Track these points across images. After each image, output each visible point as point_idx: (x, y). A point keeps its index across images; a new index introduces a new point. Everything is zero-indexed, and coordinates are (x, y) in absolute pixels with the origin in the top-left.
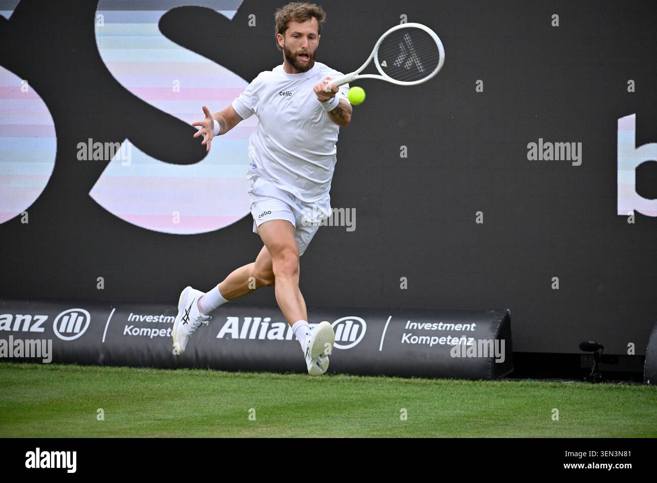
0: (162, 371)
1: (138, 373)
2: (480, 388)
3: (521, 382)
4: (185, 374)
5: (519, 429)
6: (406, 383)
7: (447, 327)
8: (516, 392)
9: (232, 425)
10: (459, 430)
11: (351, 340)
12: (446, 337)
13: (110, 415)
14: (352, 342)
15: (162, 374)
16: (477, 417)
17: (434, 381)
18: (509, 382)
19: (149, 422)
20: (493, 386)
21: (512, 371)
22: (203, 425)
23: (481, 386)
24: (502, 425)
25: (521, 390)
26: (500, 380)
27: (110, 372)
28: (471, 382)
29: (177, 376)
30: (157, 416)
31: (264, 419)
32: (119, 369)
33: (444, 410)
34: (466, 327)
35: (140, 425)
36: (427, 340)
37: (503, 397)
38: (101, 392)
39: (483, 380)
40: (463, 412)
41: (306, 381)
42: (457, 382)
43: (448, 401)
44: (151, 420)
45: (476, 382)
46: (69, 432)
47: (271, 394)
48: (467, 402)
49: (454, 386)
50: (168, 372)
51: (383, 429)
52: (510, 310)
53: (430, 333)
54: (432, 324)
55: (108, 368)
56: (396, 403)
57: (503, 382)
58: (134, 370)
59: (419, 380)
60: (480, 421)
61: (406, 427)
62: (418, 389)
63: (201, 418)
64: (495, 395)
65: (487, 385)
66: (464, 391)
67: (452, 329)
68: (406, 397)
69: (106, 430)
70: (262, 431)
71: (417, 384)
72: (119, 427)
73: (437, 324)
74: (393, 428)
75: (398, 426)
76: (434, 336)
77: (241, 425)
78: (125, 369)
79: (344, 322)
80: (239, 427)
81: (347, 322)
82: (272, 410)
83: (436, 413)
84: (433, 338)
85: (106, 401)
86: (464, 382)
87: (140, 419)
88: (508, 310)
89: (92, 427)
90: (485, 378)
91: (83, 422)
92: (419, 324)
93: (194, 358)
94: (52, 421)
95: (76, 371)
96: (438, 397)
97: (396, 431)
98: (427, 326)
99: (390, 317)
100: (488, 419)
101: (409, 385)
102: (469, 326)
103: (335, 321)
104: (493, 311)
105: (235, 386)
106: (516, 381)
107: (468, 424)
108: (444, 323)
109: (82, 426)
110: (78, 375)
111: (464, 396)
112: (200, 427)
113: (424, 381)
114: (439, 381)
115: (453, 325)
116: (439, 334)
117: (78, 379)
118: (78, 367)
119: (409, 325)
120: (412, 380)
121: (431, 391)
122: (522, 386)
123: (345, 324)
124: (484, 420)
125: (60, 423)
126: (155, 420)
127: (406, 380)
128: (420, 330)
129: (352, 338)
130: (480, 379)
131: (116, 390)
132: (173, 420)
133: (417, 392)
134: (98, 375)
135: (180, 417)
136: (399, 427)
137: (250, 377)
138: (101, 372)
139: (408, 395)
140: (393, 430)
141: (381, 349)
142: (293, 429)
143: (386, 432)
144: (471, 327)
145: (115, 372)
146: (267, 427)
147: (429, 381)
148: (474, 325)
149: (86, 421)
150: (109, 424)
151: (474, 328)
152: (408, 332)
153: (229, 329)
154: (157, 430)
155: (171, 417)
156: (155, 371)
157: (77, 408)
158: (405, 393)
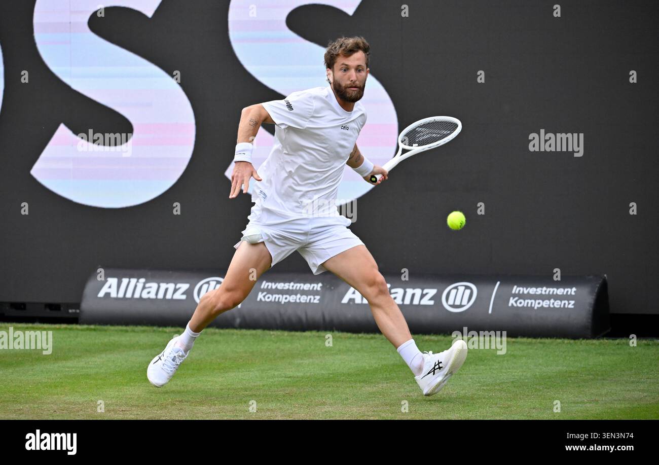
0: (293, 333)
1: (271, 335)
2: (580, 346)
3: (618, 341)
4: (314, 335)
5: (615, 383)
6: (514, 342)
7: (550, 291)
8: (614, 350)
9: (355, 382)
10: (561, 384)
11: (463, 304)
12: (549, 300)
13: (246, 373)
14: (464, 306)
15: (293, 336)
16: (577, 372)
17: (539, 340)
18: (606, 341)
19: (280, 379)
20: (593, 344)
21: (609, 331)
22: (329, 382)
23: (581, 344)
24: (601, 380)
25: (618, 348)
26: (598, 339)
27: (246, 335)
28: (572, 341)
29: (306, 338)
30: (288, 373)
31: (385, 376)
32: (253, 332)
33: (547, 366)
34: (567, 292)
35: (272, 382)
36: (532, 303)
37: (602, 354)
38: (237, 353)
39: (584, 339)
40: (565, 368)
41: (423, 341)
42: (559, 341)
43: (551, 358)
44: (282, 377)
45: (577, 341)
46: (208, 389)
47: (391, 353)
48: (569, 359)
49: (557, 344)
50: (298, 334)
51: (492, 384)
52: (607, 275)
53: (535, 297)
54: (537, 288)
55: (244, 331)
56: (503, 361)
57: (601, 341)
58: (267, 332)
59: (525, 340)
60: (581, 377)
61: (513, 382)
62: (524, 347)
63: (327, 375)
64: (594, 352)
65: (587, 343)
66: (566, 349)
67: (555, 293)
68: (513, 355)
69: (242, 387)
70: (383, 386)
71: (522, 343)
72: (253, 384)
73: (541, 289)
74: (501, 383)
75: (506, 381)
76: (538, 299)
77: (363, 382)
78: (259, 332)
79: (456, 288)
80: (362, 383)
81: (459, 288)
82: (391, 368)
83: (541, 369)
84: (537, 301)
85: (242, 360)
86: (566, 341)
87: (273, 377)
88: (605, 275)
89: (228, 385)
90: (585, 337)
91: (221, 379)
92: (525, 289)
93: (322, 321)
94: (193, 379)
95: (215, 334)
96: (542, 355)
97: (504, 386)
98: (532, 291)
99: (498, 283)
100: (588, 375)
101: (517, 344)
102: (569, 290)
103: (449, 286)
104: (591, 277)
105: (358, 346)
106: (612, 340)
107: (569, 379)
108: (547, 288)
109: (220, 384)
110: (217, 337)
111: (566, 354)
112: (326, 383)
113: (530, 340)
114: (544, 340)
115: (555, 289)
116: (543, 297)
117: (217, 341)
118: (217, 330)
119: (516, 289)
120: (519, 340)
121: (536, 349)
122: (618, 344)
123: (458, 289)
124: (584, 376)
125: (200, 381)
126: (285, 377)
127: (514, 340)
128: (525, 294)
129: (465, 302)
130: (581, 338)
131: (251, 350)
132: (302, 377)
133: (523, 351)
134: (235, 337)
135: (308, 374)
136: (506, 383)
137: (372, 338)
138: (237, 335)
139: (516, 353)
140: (501, 385)
141: (490, 312)
142: (410, 385)
143: (495, 386)
144: (571, 291)
145: (250, 335)
146: (387, 383)
147: (534, 340)
148: (574, 289)
149: (224, 379)
150: (244, 382)
151: (575, 292)
152: (514, 296)
153: (353, 295)
154: (288, 387)
155: (301, 374)
156: (286, 333)
157: (215, 367)
158: (513, 351)
